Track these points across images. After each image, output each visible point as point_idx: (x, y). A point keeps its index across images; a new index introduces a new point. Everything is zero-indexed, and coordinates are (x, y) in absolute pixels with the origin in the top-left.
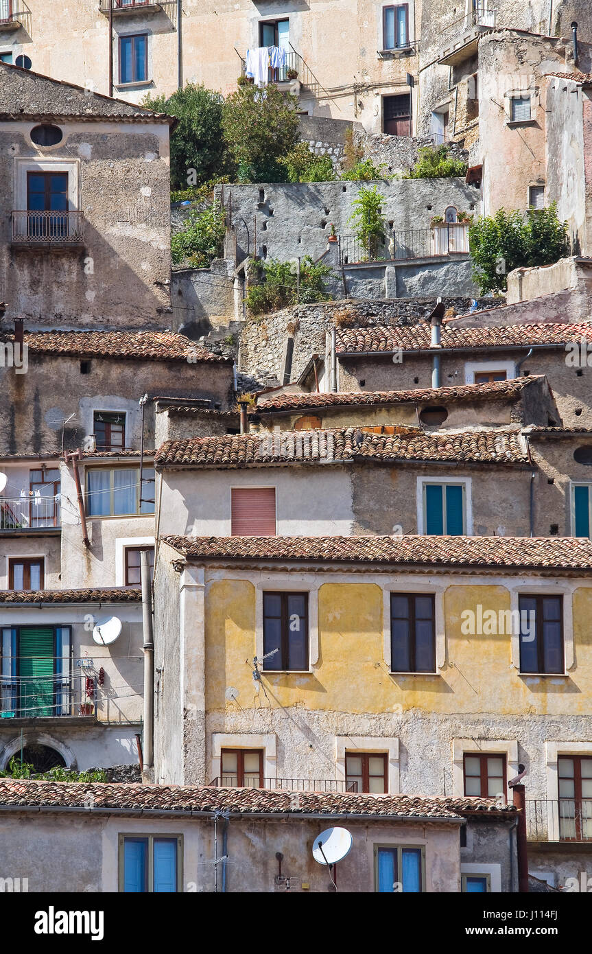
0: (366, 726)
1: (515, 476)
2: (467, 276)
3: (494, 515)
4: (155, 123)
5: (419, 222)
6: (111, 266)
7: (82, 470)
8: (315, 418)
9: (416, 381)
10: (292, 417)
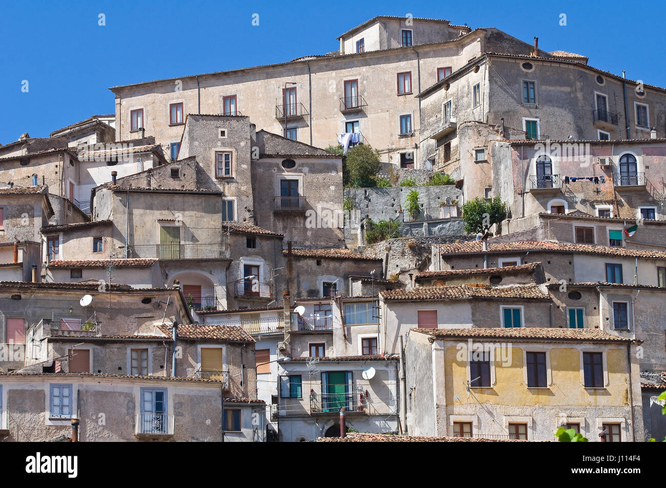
0: (517, 411)
1: (543, 304)
2: (459, 227)
3: (534, 322)
4: (336, 158)
5: (435, 204)
8: (442, 281)
9: (477, 266)
10: (432, 281)
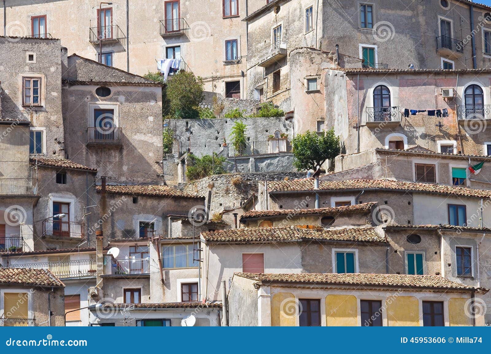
1: (379, 248)
2: (288, 163)
3: (369, 267)
4: (155, 86)
5: (262, 138)
6: (135, 154)
7: (160, 245)
8: (270, 221)
10: (258, 221)
